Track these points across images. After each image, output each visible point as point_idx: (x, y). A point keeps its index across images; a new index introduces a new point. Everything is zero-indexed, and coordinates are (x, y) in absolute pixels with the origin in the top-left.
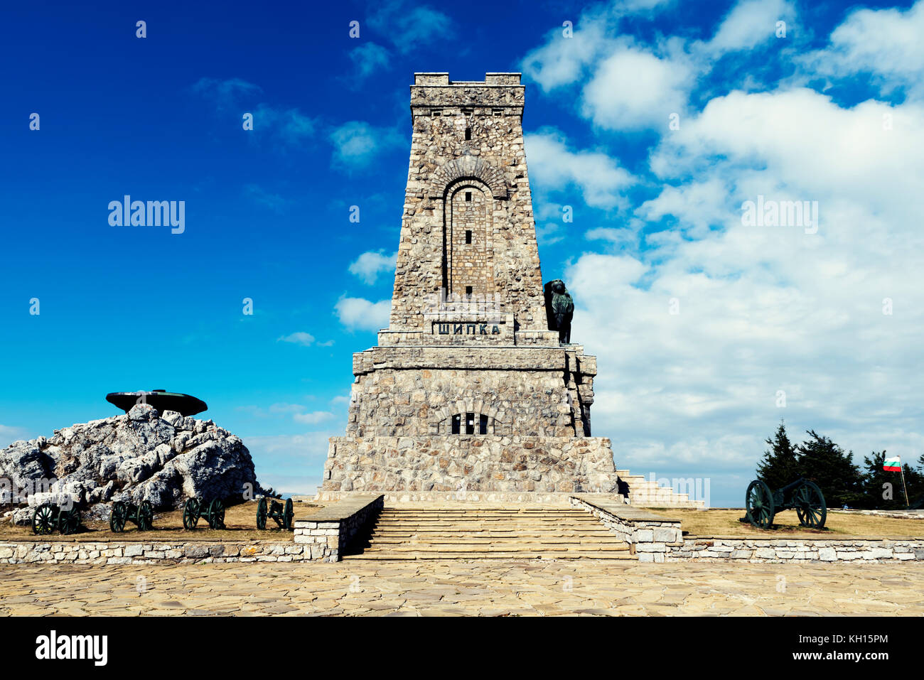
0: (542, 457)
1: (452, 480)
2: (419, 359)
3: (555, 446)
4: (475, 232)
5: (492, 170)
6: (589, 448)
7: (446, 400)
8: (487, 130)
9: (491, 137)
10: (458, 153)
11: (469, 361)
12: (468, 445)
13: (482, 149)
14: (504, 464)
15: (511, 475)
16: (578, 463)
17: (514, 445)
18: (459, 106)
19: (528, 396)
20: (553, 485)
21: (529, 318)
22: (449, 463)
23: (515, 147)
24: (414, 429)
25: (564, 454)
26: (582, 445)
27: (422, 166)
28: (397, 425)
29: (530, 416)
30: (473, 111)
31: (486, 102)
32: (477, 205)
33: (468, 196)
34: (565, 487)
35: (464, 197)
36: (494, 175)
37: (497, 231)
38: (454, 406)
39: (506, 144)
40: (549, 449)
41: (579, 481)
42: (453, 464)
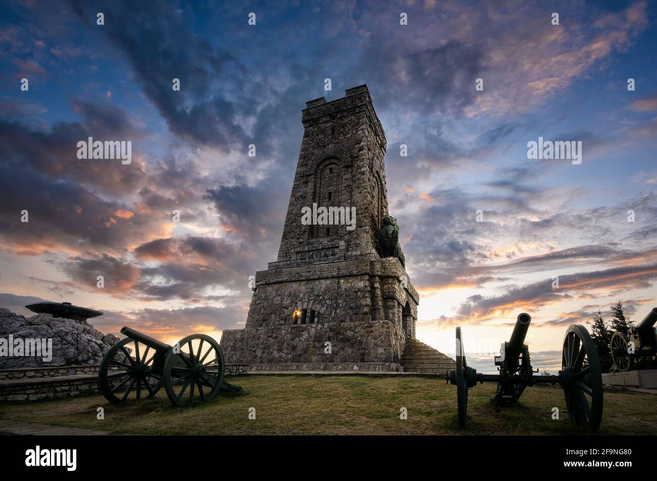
0: (341, 337)
1: (284, 355)
2: (280, 276)
3: (350, 329)
4: (333, 192)
5: (344, 150)
6: (373, 329)
7: (292, 302)
8: (344, 126)
9: (346, 130)
10: (326, 144)
11: (308, 274)
12: (296, 331)
13: (340, 138)
14: (316, 343)
15: (320, 351)
16: (364, 340)
17: (324, 330)
18: (328, 115)
19: (342, 295)
20: (345, 357)
21: (358, 242)
22: (283, 344)
23: (360, 132)
24: (272, 322)
25: (356, 334)
26: (368, 327)
27: (305, 157)
28: (263, 321)
29: (342, 309)
30: (336, 116)
31: (344, 108)
32: (335, 175)
33: (331, 169)
34: (353, 359)
35: (328, 171)
36: (345, 153)
37: (344, 188)
38: (296, 305)
39: (354, 132)
40: (346, 331)
41: (364, 354)
42: (285, 344)
